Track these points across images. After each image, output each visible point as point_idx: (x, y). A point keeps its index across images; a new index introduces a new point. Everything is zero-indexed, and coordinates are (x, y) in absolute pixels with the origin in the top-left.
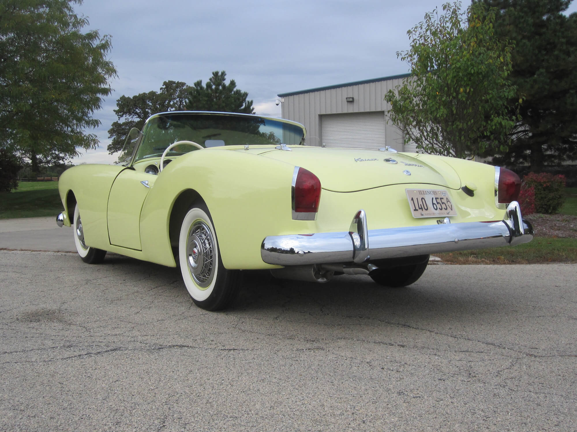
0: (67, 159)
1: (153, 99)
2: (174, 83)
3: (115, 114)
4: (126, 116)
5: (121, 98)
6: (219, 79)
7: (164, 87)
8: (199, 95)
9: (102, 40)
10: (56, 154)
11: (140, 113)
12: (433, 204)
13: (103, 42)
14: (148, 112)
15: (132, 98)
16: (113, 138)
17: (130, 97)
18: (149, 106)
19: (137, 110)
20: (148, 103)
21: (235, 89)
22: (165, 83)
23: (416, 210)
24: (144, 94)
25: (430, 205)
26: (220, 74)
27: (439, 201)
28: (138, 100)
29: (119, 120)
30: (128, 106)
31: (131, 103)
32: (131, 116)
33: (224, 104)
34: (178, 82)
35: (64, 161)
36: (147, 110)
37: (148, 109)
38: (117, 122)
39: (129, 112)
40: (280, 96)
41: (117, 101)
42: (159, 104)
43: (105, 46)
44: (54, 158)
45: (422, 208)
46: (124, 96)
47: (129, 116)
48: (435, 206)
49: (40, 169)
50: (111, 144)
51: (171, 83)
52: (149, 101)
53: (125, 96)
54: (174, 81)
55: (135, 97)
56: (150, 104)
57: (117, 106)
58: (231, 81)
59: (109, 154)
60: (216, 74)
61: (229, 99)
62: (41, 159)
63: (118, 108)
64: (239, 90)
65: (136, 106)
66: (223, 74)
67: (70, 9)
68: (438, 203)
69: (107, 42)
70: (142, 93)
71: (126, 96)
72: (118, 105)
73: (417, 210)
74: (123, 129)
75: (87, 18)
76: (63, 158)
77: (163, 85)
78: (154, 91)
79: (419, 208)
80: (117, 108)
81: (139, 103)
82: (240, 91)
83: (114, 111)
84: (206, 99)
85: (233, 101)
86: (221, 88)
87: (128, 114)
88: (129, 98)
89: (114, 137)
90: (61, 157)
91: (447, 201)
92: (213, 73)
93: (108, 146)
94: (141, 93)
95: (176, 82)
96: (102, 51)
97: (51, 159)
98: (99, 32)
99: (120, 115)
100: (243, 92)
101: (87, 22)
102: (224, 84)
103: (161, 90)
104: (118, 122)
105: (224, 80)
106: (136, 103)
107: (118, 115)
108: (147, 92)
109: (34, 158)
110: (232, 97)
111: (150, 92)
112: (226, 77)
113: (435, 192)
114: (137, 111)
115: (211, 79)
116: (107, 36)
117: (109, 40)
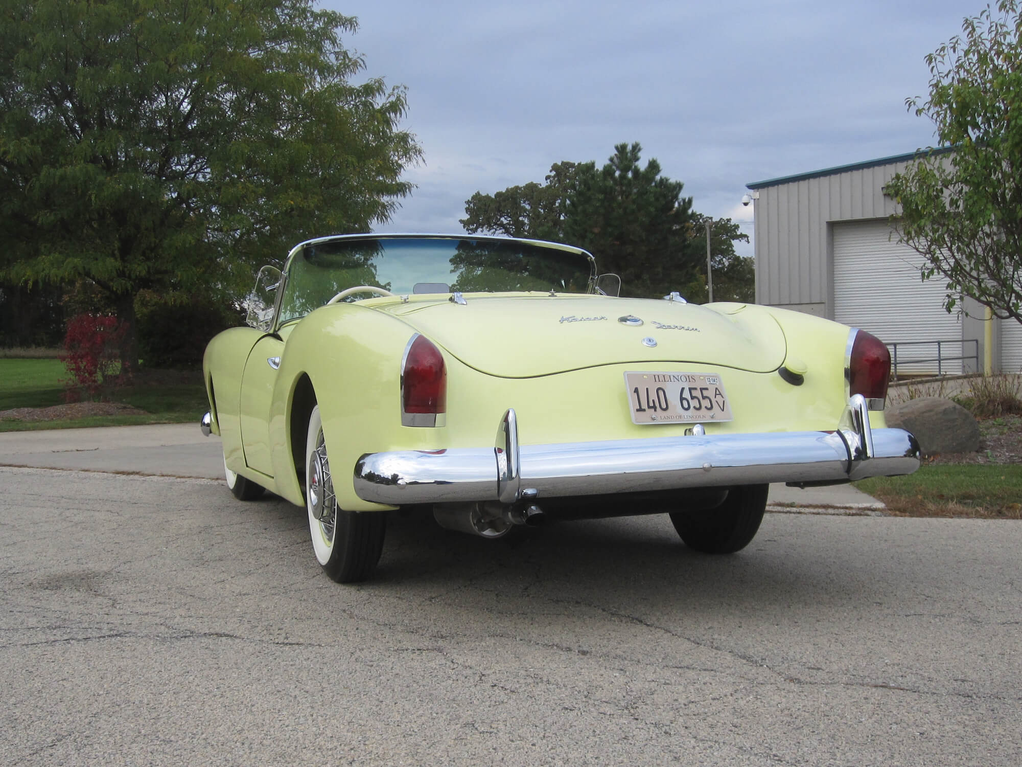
1: (532, 198)
2: (572, 165)
3: (462, 227)
4: (482, 231)
5: (473, 198)
6: (626, 158)
7: (553, 173)
8: (589, 189)
9: (390, 96)
11: (507, 224)
12: (682, 399)
13: (393, 99)
14: (523, 221)
15: (493, 197)
16: (458, 273)
17: (489, 195)
18: (525, 210)
19: (502, 219)
20: (524, 204)
21: (658, 178)
22: (555, 167)
23: (640, 410)
24: (517, 188)
25: (674, 400)
26: (629, 148)
27: (697, 393)
28: (504, 201)
30: (486, 211)
31: (493, 206)
32: (493, 231)
33: (634, 207)
34: (579, 164)
36: (521, 219)
37: (524, 216)
39: (489, 223)
40: (752, 187)
41: (466, 202)
42: (544, 208)
43: (395, 107)
45: (654, 407)
46: (478, 194)
47: (489, 231)
48: (685, 403)
50: (455, 283)
51: (567, 165)
52: (524, 202)
53: (481, 193)
54: (572, 161)
55: (499, 195)
56: (528, 207)
57: (467, 213)
58: (649, 161)
60: (621, 149)
61: (645, 197)
63: (469, 217)
64: (665, 178)
65: (500, 212)
66: (636, 148)
67: (334, 42)
68: (692, 398)
69: (398, 99)
70: (511, 186)
71: (483, 194)
72: (467, 210)
73: (644, 410)
74: (477, 255)
75: (363, 58)
77: (551, 171)
78: (535, 183)
79: (649, 407)
80: (466, 217)
81: (505, 206)
82: (667, 180)
83: (461, 221)
84: (600, 196)
85: (652, 199)
86: (630, 175)
87: (487, 228)
88: (488, 197)
89: (461, 271)
91: (716, 394)
92: (617, 148)
94: (510, 188)
95: (576, 164)
96: (392, 115)
98: (385, 80)
99: (471, 230)
100: (673, 180)
101: (362, 63)
102: (636, 167)
103: (549, 181)
105: (637, 159)
106: (500, 206)
107: (468, 230)
108: (522, 184)
110: (651, 193)
111: (526, 185)
112: (640, 154)
113: (690, 378)
114: (502, 222)
115: (611, 160)
116: (398, 87)
117: (403, 95)
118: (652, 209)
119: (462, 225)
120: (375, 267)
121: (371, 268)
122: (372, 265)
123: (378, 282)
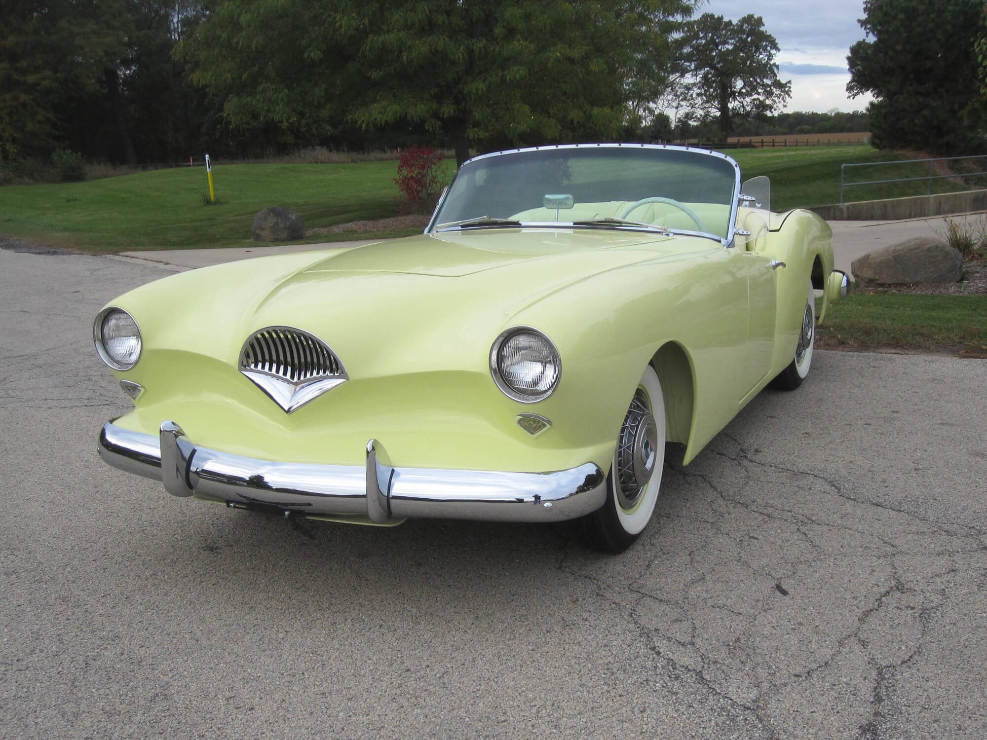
0: (777, 109)
3: (860, 27)
10: (760, 101)
29: (867, 36)
33: (933, 25)
35: (772, 113)
38: (864, 40)
41: (864, 3)
44: (757, 108)
49: (734, 126)
57: (865, 12)
59: (849, 97)
62: (736, 109)
63: (866, 16)
72: (865, 10)
76: (770, 108)
80: (864, 16)
83: (859, 21)
84: (902, 16)
85: (950, 18)
90: (768, 105)
93: (848, 84)
97: (752, 108)
104: (866, 41)
107: (865, 29)
109: (724, 109)
110: (949, 12)
118: (949, 27)
119: (860, 24)
120: (777, 67)
121: (773, 67)
122: (774, 64)
123: (779, 80)
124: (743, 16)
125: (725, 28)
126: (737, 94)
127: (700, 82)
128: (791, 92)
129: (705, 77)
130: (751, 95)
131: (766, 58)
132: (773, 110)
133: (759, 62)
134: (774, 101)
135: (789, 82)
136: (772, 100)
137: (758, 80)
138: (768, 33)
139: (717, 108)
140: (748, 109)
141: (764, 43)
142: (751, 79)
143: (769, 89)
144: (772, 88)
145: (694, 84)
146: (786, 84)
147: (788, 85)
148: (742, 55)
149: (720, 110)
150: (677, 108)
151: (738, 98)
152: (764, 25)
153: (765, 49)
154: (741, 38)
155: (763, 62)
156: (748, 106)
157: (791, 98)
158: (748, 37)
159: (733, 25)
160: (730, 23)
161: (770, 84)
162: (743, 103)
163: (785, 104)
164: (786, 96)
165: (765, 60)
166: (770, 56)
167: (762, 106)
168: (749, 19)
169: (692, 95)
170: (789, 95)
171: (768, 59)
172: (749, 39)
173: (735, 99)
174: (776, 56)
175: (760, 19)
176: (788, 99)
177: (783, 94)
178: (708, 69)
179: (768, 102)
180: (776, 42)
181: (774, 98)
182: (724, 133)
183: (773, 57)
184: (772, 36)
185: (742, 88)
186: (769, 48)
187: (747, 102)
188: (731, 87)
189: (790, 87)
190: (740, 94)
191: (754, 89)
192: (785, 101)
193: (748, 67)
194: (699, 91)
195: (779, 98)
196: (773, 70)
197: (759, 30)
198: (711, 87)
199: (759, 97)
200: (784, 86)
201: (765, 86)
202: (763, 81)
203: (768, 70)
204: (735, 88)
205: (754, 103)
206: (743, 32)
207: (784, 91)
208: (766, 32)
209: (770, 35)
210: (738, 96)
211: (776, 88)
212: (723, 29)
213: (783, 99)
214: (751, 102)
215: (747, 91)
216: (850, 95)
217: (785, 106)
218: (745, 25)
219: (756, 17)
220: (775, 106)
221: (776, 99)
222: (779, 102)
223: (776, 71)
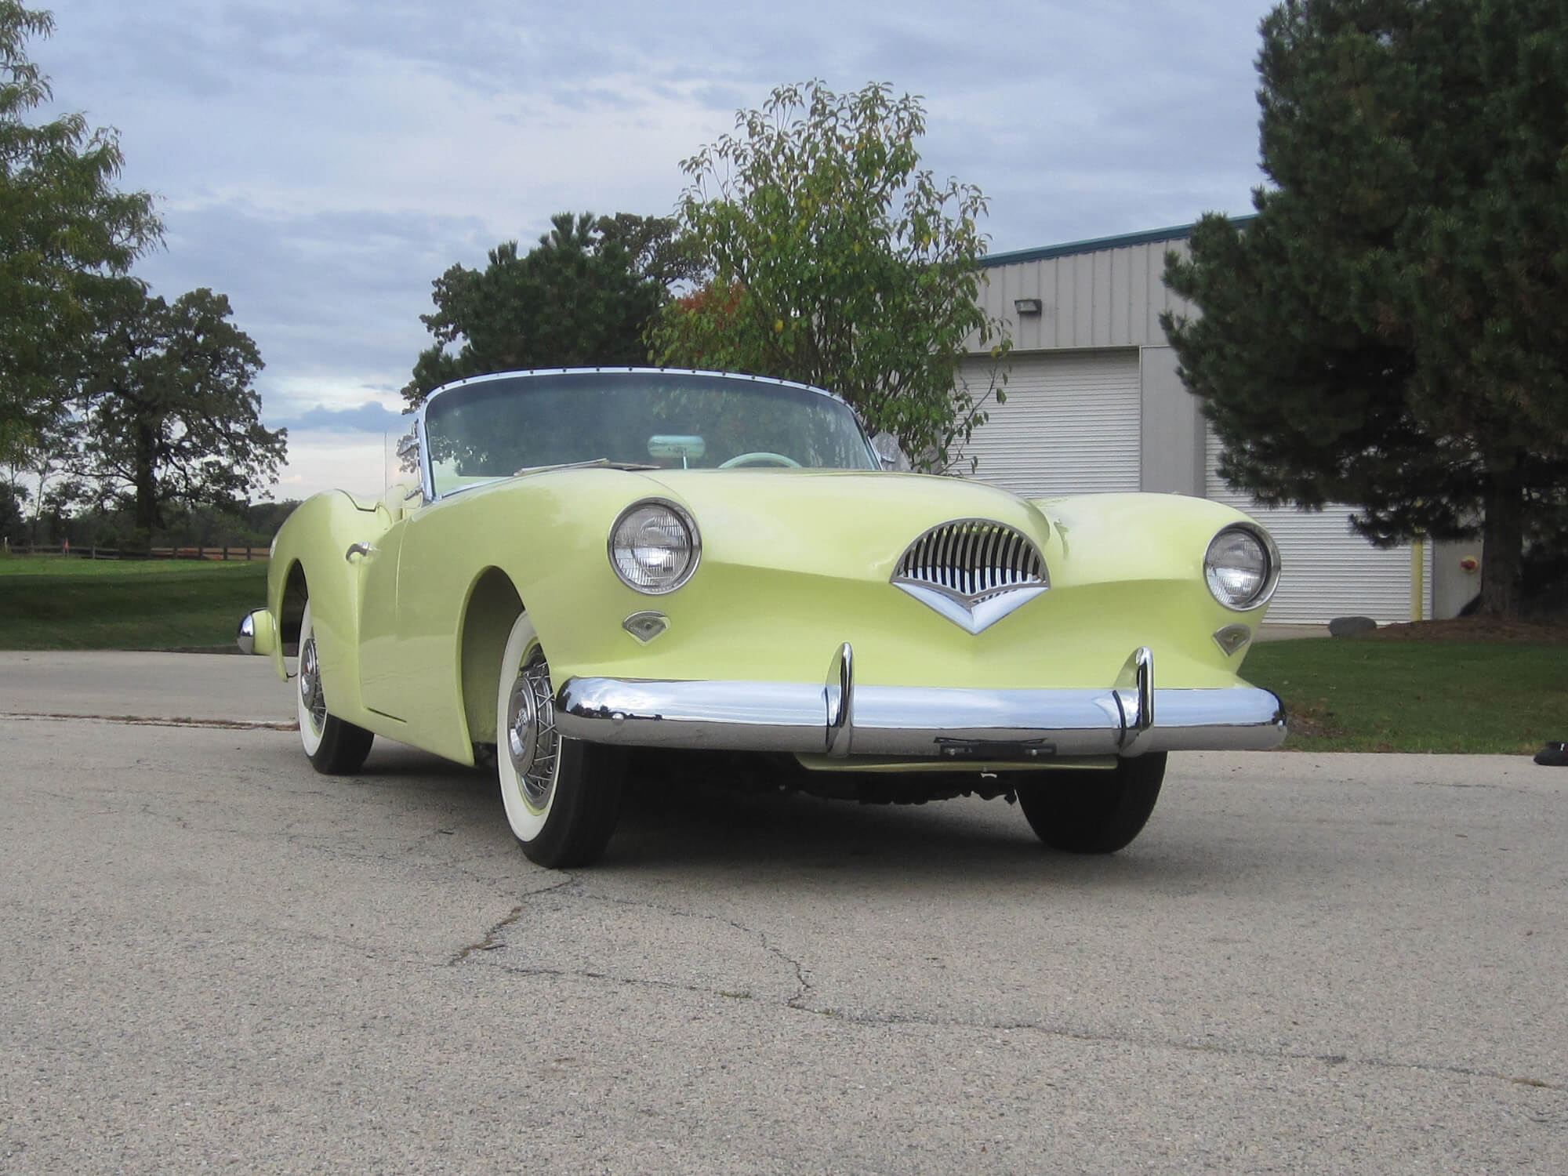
0: (258, 485)
2: (636, 221)
3: (425, 329)
5: (447, 275)
6: (571, 240)
9: (92, 143)
10: (221, 467)
13: (97, 147)
17: (478, 271)
29: (441, 349)
34: (650, 219)
35: (247, 493)
41: (433, 283)
44: (215, 481)
46: (458, 267)
49: (165, 516)
50: (409, 433)
51: (626, 221)
53: (462, 266)
54: (635, 214)
57: (435, 301)
59: (403, 469)
60: (563, 223)
62: (169, 483)
63: (439, 311)
66: (586, 223)
69: (105, 147)
71: (466, 268)
72: (436, 297)
75: (46, 81)
76: (243, 482)
80: (435, 310)
83: (424, 318)
86: (570, 269)
90: (237, 477)
92: (555, 221)
93: (402, 443)
96: (103, 170)
97: (205, 482)
98: (86, 117)
99: (443, 335)
101: (46, 94)
102: (582, 258)
105: (587, 241)
107: (437, 335)
109: (144, 480)
110: (600, 301)
115: (544, 241)
116: (103, 130)
117: (112, 143)
118: (601, 328)
119: (426, 324)
120: (258, 399)
121: (250, 399)
122: (252, 394)
123: (262, 427)
124: (188, 291)
125: (149, 314)
126: (172, 451)
127: (94, 421)
128: (286, 451)
129: (105, 412)
130: (203, 455)
131: (235, 380)
132: (248, 487)
133: (220, 388)
134: (253, 469)
135: (283, 431)
136: (247, 466)
137: (218, 425)
138: (240, 330)
139: (130, 478)
140: (197, 482)
141: (232, 350)
142: (204, 421)
143: (240, 443)
144: (247, 441)
145: (81, 425)
146: (276, 435)
147: (281, 437)
148: (184, 369)
149: (135, 482)
150: (41, 473)
151: (174, 459)
152: (231, 313)
153: (233, 363)
154: (183, 336)
155: (229, 387)
156: (195, 476)
157: (287, 464)
158: (197, 334)
159: (167, 309)
160: (160, 302)
161: (243, 433)
162: (184, 470)
163: (275, 476)
164: (277, 460)
165: (232, 383)
166: (243, 376)
167: (226, 477)
168: (199, 298)
169: (75, 448)
170: (282, 459)
171: (239, 381)
172: (200, 339)
173: (167, 460)
174: (255, 377)
175: (225, 299)
176: (280, 467)
177: (269, 455)
178: (112, 394)
179: (238, 470)
180: (256, 348)
181: (251, 463)
182: (145, 531)
183: (249, 377)
184: (248, 335)
185: (183, 439)
186: (240, 360)
187: (194, 469)
188: (160, 436)
189: (284, 442)
190: (180, 450)
191: (208, 442)
192: (273, 471)
193: (197, 395)
194: (90, 440)
195: (261, 463)
196: (250, 404)
197: (220, 322)
198: (116, 432)
199: (220, 459)
200: (274, 438)
201: (231, 437)
202: (227, 427)
203: (240, 404)
204: (169, 438)
205: (209, 472)
206: (188, 323)
207: (272, 450)
208: (236, 327)
209: (244, 334)
210: (176, 456)
211: (255, 443)
212: (145, 315)
213: (270, 467)
214: (201, 470)
215: (194, 445)
216: (406, 464)
217: (274, 481)
218: (193, 311)
219: (215, 294)
220: (253, 479)
221: (255, 465)
222: (262, 472)
223: (255, 406)
